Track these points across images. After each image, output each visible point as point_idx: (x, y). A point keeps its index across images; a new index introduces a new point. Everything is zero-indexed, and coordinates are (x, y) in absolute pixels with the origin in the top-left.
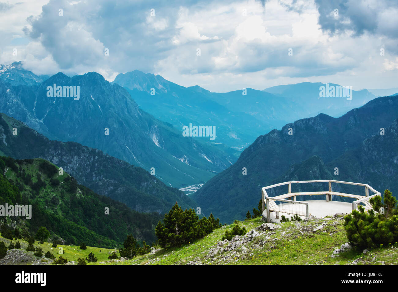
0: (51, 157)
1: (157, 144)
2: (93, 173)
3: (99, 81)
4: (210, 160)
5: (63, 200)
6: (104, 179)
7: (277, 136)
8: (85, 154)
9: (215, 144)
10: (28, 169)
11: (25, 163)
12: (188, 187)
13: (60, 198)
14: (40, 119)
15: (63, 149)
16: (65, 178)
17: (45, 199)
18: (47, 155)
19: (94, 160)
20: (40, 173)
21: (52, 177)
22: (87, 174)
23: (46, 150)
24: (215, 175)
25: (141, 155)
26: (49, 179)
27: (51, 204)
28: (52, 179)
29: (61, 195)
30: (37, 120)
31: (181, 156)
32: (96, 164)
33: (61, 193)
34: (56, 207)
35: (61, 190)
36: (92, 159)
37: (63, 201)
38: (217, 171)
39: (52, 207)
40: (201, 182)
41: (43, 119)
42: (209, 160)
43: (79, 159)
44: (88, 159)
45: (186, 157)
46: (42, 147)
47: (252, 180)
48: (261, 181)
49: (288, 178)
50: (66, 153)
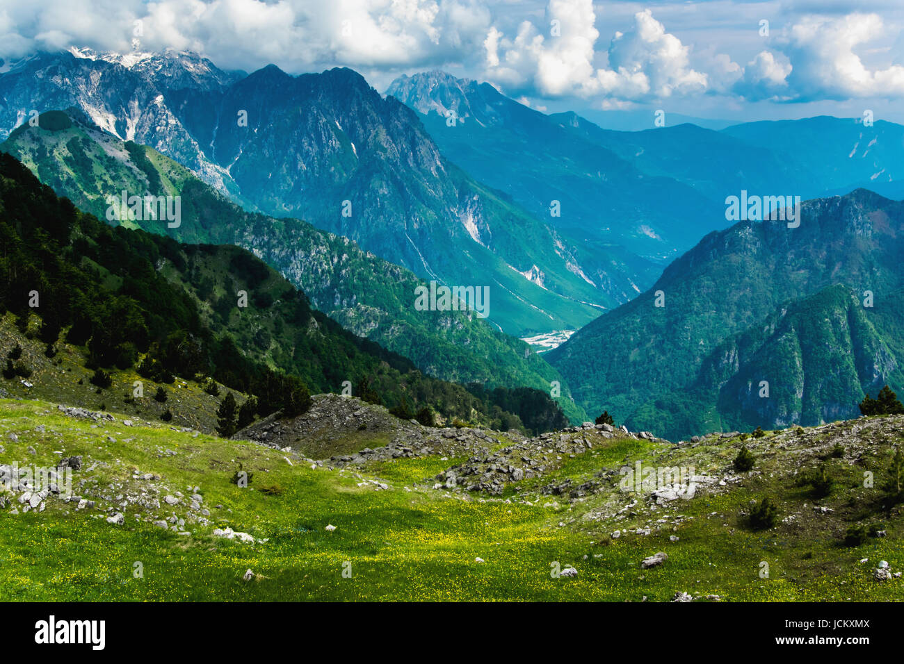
1: (474, 235)
2: (335, 290)
3: (357, 89)
4: (590, 279)
5: (279, 339)
6: (359, 304)
7: (752, 234)
8: (320, 247)
9: (606, 245)
10: (206, 267)
11: (201, 252)
12: (539, 337)
13: (274, 334)
14: (224, 166)
15: (274, 234)
16: (285, 292)
17: (241, 333)
19: (339, 262)
20: (232, 277)
21: (258, 288)
22: (321, 291)
24: (600, 314)
25: (440, 258)
26: (251, 292)
27: (253, 346)
28: (256, 293)
29: (276, 328)
30: (218, 167)
31: (527, 268)
32: (344, 271)
33: (275, 324)
34: (264, 354)
35: (276, 318)
36: (336, 260)
37: (280, 342)
38: (604, 306)
39: (255, 353)
40: (569, 328)
41: (230, 166)
42: (588, 281)
43: (307, 256)
44: (326, 259)
45: (537, 270)
46: (228, 227)
47: (686, 331)
48: (708, 334)
49: (772, 332)
50: (280, 243)
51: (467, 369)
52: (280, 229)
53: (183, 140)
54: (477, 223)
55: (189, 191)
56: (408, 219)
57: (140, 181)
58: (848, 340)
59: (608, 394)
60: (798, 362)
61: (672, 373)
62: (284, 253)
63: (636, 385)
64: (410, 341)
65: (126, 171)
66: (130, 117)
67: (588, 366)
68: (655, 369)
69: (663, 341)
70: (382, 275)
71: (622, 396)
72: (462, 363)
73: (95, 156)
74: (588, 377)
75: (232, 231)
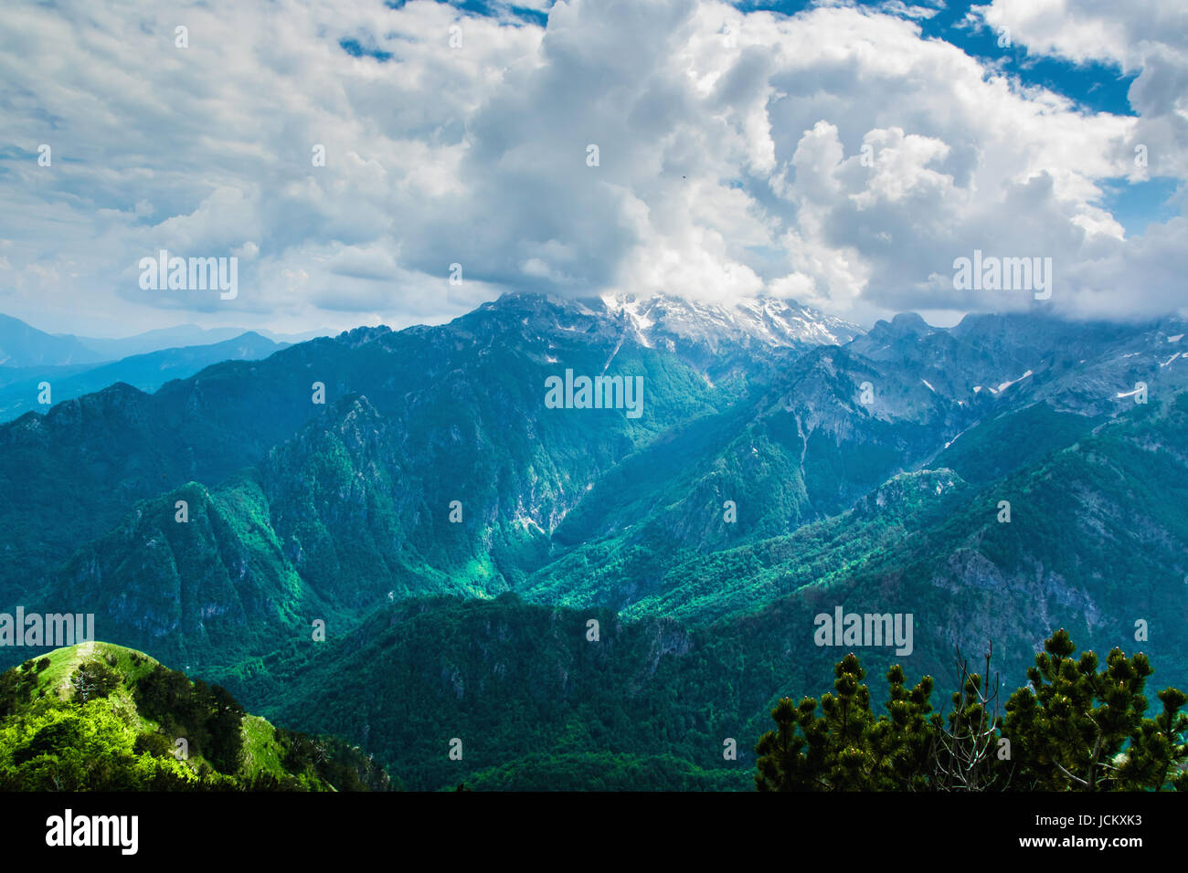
60: (173, 565)
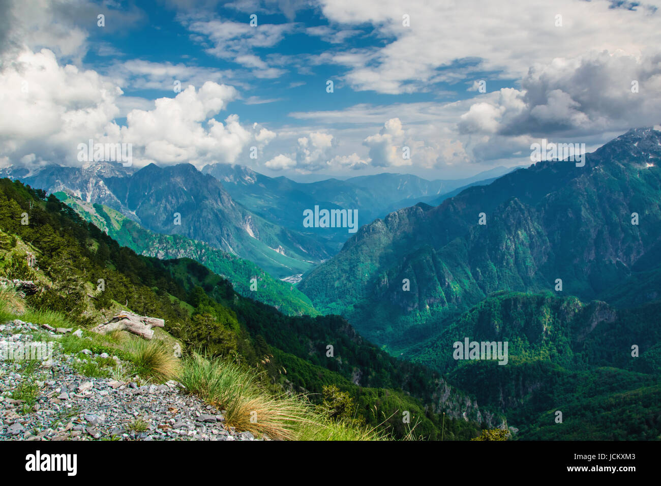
0: (157, 251)
1: (251, 234)
3: (192, 172)
10: (176, 272)
11: (171, 264)
12: (287, 278)
14: (133, 210)
15: (169, 243)
16: (219, 282)
18: (152, 249)
19: (201, 254)
20: (189, 276)
21: (204, 280)
23: (150, 243)
25: (237, 246)
26: (201, 283)
28: (204, 283)
31: (276, 247)
32: (204, 258)
35: (216, 297)
36: (199, 253)
40: (300, 273)
41: (135, 211)
42: (304, 250)
43: (185, 252)
44: (194, 253)
45: (282, 248)
46: (146, 241)
47: (359, 271)
48: (369, 271)
49: (401, 268)
50: (172, 247)
51: (271, 300)
52: (171, 240)
53: (113, 200)
54: (252, 229)
55: (125, 225)
56: (221, 229)
57: (102, 222)
58: (434, 269)
59: (327, 303)
61: (355, 291)
62: (174, 252)
63: (340, 298)
64: (242, 290)
65: (95, 218)
66: (88, 192)
67: (316, 291)
68: (347, 289)
69: (349, 276)
70: (221, 258)
71: (334, 303)
72: (268, 298)
73: (80, 212)
74: (317, 296)
75: (148, 243)
